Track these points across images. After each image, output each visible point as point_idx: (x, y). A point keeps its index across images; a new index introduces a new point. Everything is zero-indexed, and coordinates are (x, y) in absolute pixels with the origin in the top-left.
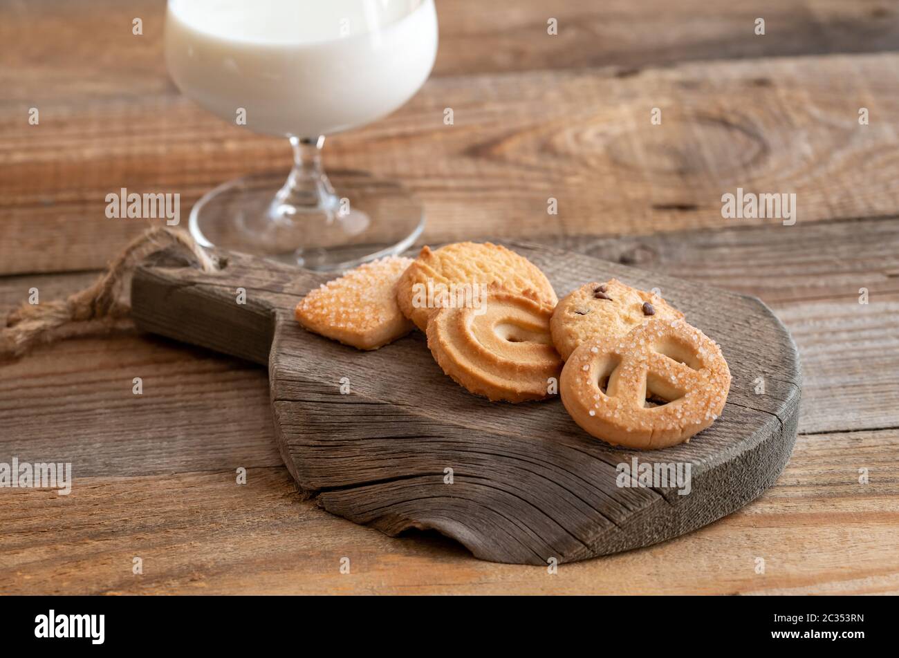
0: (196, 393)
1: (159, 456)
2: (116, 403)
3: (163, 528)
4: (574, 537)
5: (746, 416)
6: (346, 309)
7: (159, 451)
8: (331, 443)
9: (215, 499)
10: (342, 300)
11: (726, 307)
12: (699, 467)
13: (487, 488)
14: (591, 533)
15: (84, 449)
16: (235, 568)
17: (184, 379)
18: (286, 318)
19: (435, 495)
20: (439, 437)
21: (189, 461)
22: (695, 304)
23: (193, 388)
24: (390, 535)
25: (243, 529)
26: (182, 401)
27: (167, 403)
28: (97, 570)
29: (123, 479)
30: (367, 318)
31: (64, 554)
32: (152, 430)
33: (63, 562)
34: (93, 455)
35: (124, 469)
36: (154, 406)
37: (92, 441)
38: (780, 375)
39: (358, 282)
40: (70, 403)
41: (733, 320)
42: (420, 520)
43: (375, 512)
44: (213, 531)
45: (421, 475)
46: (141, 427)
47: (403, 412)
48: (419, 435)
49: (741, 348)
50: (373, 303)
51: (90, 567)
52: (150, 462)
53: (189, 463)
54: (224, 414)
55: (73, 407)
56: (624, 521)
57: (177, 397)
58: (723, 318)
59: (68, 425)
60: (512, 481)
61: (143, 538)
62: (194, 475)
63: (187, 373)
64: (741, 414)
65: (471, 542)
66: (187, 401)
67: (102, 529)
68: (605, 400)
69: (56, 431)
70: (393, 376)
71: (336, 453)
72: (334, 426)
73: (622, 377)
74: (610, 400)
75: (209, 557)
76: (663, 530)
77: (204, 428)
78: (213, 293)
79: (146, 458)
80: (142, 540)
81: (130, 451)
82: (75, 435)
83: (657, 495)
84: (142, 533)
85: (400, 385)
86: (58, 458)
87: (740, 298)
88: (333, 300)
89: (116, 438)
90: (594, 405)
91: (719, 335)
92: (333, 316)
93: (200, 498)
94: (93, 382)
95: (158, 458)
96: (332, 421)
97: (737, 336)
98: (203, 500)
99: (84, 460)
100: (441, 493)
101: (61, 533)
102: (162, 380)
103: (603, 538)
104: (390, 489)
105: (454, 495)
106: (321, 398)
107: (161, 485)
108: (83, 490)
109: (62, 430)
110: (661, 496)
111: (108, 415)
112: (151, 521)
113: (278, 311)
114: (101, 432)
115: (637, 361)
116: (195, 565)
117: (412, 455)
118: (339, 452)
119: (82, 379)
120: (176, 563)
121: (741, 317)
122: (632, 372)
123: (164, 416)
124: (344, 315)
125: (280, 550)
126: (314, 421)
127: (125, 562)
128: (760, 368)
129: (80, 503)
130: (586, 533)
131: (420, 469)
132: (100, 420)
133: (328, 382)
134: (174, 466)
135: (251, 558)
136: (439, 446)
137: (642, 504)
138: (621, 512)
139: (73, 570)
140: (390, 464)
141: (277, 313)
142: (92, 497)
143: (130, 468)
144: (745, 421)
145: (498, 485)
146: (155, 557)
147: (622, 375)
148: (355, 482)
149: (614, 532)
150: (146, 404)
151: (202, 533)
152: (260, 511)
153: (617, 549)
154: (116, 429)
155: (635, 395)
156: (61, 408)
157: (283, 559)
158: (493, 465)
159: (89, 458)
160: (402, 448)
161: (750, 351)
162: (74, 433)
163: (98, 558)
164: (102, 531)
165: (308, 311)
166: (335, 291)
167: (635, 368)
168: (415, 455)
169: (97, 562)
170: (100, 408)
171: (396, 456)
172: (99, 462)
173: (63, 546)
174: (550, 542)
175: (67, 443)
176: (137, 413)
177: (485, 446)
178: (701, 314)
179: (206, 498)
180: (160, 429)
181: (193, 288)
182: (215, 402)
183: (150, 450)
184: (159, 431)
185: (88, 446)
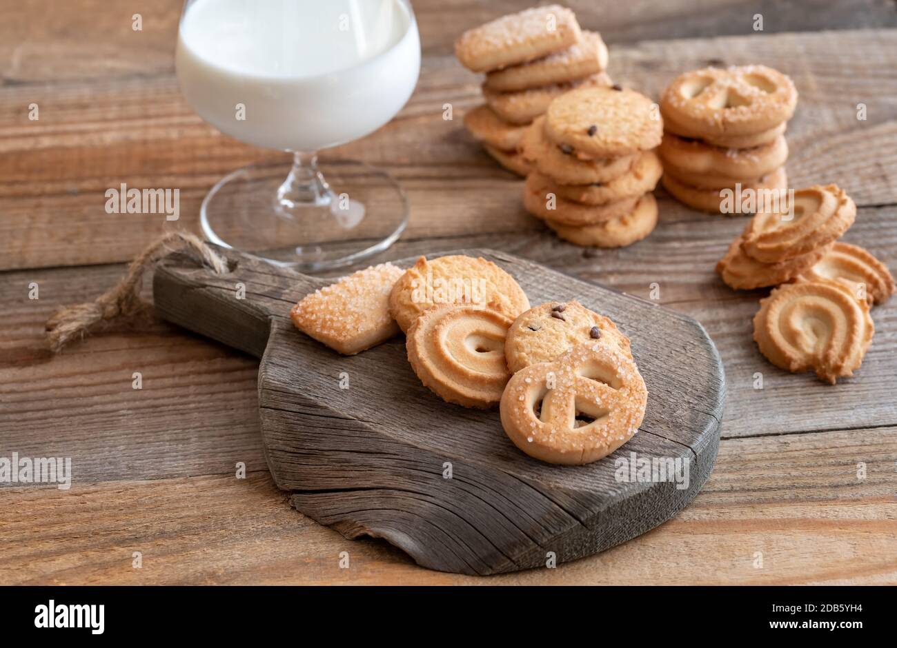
0: (207, 394)
1: (174, 458)
2: (138, 404)
3: (179, 534)
4: (502, 553)
5: (664, 447)
6: (332, 316)
7: (175, 454)
8: (304, 451)
9: (224, 504)
10: (330, 308)
11: (669, 331)
12: (614, 498)
13: (431, 505)
14: (517, 551)
15: (110, 452)
16: (242, 576)
17: (197, 379)
18: (279, 327)
19: (386, 507)
20: (395, 454)
21: (201, 464)
22: (641, 327)
23: (205, 389)
24: (348, 538)
25: (249, 535)
26: (194, 402)
27: (182, 404)
28: (122, 577)
29: (144, 482)
30: (348, 327)
31: (94, 560)
32: (170, 432)
33: (93, 569)
34: (118, 457)
35: (145, 472)
36: (171, 408)
37: (117, 443)
38: (702, 406)
39: (348, 291)
40: (97, 404)
41: (672, 346)
42: (372, 529)
43: (336, 517)
44: (223, 537)
45: (377, 488)
46: (160, 429)
47: (366, 428)
48: (378, 451)
49: (674, 376)
50: (356, 313)
51: (117, 575)
52: (168, 465)
53: (202, 466)
54: (232, 415)
55: (99, 408)
56: (545, 542)
57: (191, 398)
58: (663, 342)
59: (95, 427)
60: (452, 500)
61: (162, 545)
62: (206, 479)
63: (199, 373)
64: (660, 446)
65: (414, 552)
66: (200, 402)
67: (127, 535)
68: (540, 427)
69: (85, 433)
70: (363, 391)
71: (307, 460)
72: (307, 435)
73: (553, 404)
74: (544, 426)
75: (220, 564)
76: (581, 549)
77: (215, 430)
78: (221, 296)
79: (164, 461)
80: (162, 547)
81: (149, 454)
82: (102, 437)
83: (575, 521)
84: (161, 540)
85: (368, 401)
86: (88, 460)
87: (683, 323)
88: (322, 307)
89: (138, 440)
90: (531, 432)
91: (657, 361)
92: (319, 322)
93: (212, 503)
94: (117, 382)
95: (174, 461)
96: (308, 431)
97: (672, 363)
98: (214, 505)
99: (110, 463)
100: (392, 507)
101: (91, 539)
102: (177, 380)
103: (527, 555)
104: (350, 498)
105: (403, 509)
106: (300, 409)
107: (178, 489)
108: (109, 494)
109: (90, 431)
110: (578, 522)
111: (130, 417)
112: (170, 527)
113: (274, 319)
114: (124, 434)
115: (565, 387)
116: (208, 573)
117: (370, 469)
118: (310, 460)
119: (107, 379)
120: (191, 570)
121: (680, 343)
122: (562, 398)
123: (180, 417)
124: (329, 323)
125: (280, 557)
126: (291, 430)
127: (147, 569)
128: (686, 398)
129: (108, 508)
130: (513, 551)
131: (376, 483)
132: (124, 422)
133: (306, 395)
134: (188, 469)
135: (256, 565)
136: (394, 463)
137: (562, 528)
138: (543, 534)
139: (102, 577)
140: (352, 475)
141: (273, 321)
142: (118, 501)
143: (151, 471)
144: (663, 453)
145: (440, 503)
146: (173, 563)
147: (553, 401)
148: (322, 488)
149: (537, 551)
150: (163, 405)
151: (213, 540)
152: (263, 517)
153: (540, 564)
154: (137, 431)
155: (566, 419)
156: (89, 409)
157: (284, 566)
158: (437, 484)
159: (115, 460)
160: (362, 462)
161: (680, 379)
162: (101, 435)
163: (123, 565)
164: (127, 537)
165: (300, 316)
166: (326, 298)
167: (564, 394)
168: (373, 469)
169: (123, 569)
170: (123, 409)
171: (356, 468)
172: (123, 465)
173: (93, 553)
174: (481, 557)
175: (94, 445)
176: (155, 414)
177: (432, 466)
178: (644, 338)
179: (217, 503)
180: (176, 431)
181: (204, 290)
182: (224, 403)
183: (168, 452)
184: (176, 433)
185: (113, 449)
